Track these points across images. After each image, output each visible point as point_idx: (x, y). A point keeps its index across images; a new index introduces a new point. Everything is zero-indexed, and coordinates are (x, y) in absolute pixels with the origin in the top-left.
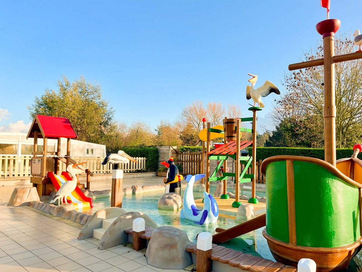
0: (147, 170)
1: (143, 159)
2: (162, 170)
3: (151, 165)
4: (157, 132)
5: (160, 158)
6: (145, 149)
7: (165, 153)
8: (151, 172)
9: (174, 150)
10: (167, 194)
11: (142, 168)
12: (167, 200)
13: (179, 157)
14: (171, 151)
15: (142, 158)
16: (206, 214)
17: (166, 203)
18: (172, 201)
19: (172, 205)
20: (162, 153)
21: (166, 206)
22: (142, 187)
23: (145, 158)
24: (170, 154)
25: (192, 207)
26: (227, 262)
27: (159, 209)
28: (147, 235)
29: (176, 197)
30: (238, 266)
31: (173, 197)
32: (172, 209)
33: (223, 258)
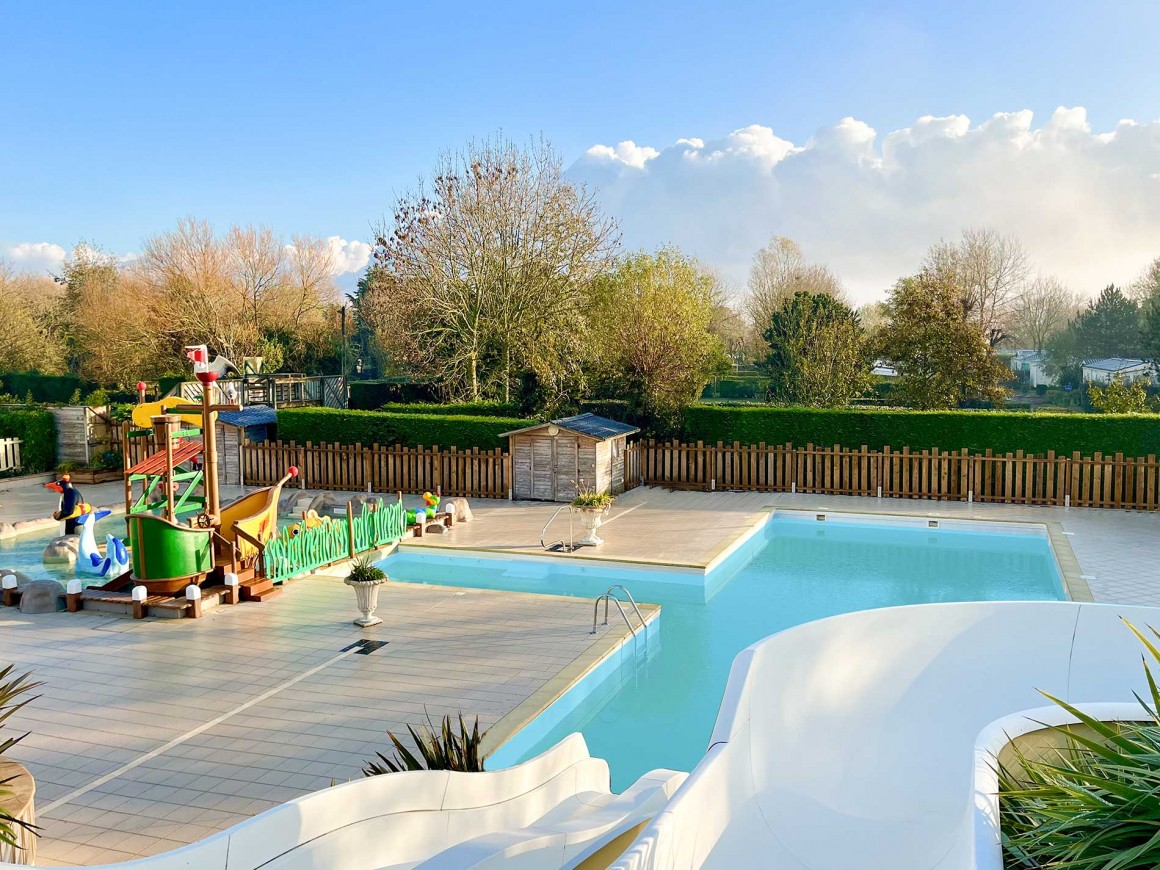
0: (27, 468)
1: (12, 442)
2: (67, 467)
3: (35, 456)
4: (66, 285)
5: (60, 436)
6: (15, 416)
7: (74, 426)
8: (36, 473)
9: (100, 415)
10: (61, 539)
11: (11, 465)
12: (57, 548)
13: (114, 431)
14: (91, 419)
15: (9, 441)
16: (108, 563)
17: (55, 553)
18: (66, 548)
19: (66, 555)
20: (65, 425)
21: (55, 557)
22: (14, 525)
23: (16, 441)
24: (88, 429)
25: (92, 556)
26: (92, 599)
27: (45, 563)
28: (19, 590)
29: (73, 542)
30: (99, 600)
31: (68, 543)
32: (66, 561)
33: (88, 597)
